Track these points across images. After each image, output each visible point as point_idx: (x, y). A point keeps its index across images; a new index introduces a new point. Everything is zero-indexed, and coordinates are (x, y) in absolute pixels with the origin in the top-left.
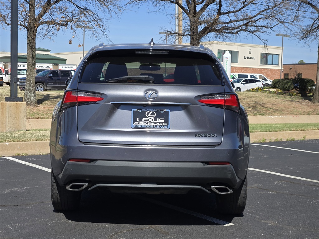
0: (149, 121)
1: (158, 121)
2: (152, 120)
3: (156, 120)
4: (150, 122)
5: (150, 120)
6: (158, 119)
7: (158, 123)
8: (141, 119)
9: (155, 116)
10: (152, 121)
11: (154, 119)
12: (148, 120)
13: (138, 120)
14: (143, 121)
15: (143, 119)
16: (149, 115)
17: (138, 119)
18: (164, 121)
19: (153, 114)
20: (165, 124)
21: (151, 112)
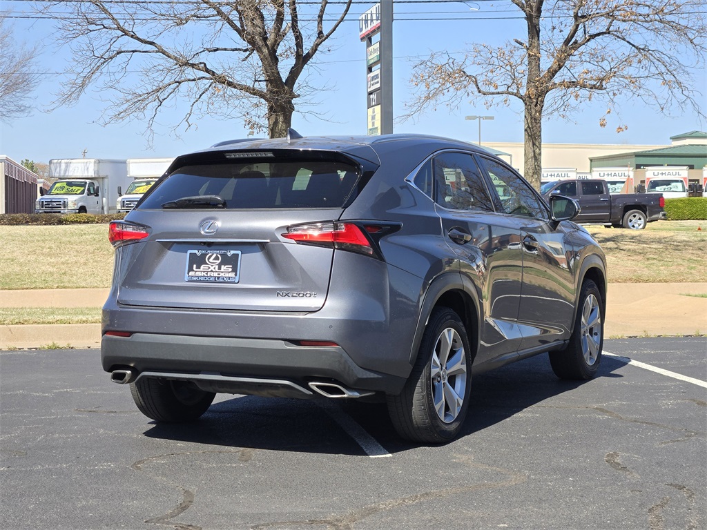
0: (210, 270)
1: (222, 270)
2: (215, 268)
3: (220, 268)
4: (212, 271)
5: (212, 268)
6: (222, 266)
7: (222, 272)
8: (198, 267)
9: (219, 261)
10: (214, 270)
11: (217, 267)
12: (209, 268)
13: (194, 268)
14: (201, 269)
15: (202, 267)
16: (211, 260)
17: (195, 266)
18: (230, 270)
19: (217, 258)
20: (232, 275)
21: (214, 255)
